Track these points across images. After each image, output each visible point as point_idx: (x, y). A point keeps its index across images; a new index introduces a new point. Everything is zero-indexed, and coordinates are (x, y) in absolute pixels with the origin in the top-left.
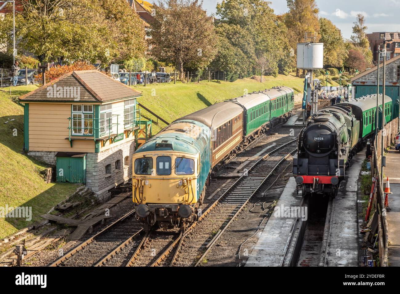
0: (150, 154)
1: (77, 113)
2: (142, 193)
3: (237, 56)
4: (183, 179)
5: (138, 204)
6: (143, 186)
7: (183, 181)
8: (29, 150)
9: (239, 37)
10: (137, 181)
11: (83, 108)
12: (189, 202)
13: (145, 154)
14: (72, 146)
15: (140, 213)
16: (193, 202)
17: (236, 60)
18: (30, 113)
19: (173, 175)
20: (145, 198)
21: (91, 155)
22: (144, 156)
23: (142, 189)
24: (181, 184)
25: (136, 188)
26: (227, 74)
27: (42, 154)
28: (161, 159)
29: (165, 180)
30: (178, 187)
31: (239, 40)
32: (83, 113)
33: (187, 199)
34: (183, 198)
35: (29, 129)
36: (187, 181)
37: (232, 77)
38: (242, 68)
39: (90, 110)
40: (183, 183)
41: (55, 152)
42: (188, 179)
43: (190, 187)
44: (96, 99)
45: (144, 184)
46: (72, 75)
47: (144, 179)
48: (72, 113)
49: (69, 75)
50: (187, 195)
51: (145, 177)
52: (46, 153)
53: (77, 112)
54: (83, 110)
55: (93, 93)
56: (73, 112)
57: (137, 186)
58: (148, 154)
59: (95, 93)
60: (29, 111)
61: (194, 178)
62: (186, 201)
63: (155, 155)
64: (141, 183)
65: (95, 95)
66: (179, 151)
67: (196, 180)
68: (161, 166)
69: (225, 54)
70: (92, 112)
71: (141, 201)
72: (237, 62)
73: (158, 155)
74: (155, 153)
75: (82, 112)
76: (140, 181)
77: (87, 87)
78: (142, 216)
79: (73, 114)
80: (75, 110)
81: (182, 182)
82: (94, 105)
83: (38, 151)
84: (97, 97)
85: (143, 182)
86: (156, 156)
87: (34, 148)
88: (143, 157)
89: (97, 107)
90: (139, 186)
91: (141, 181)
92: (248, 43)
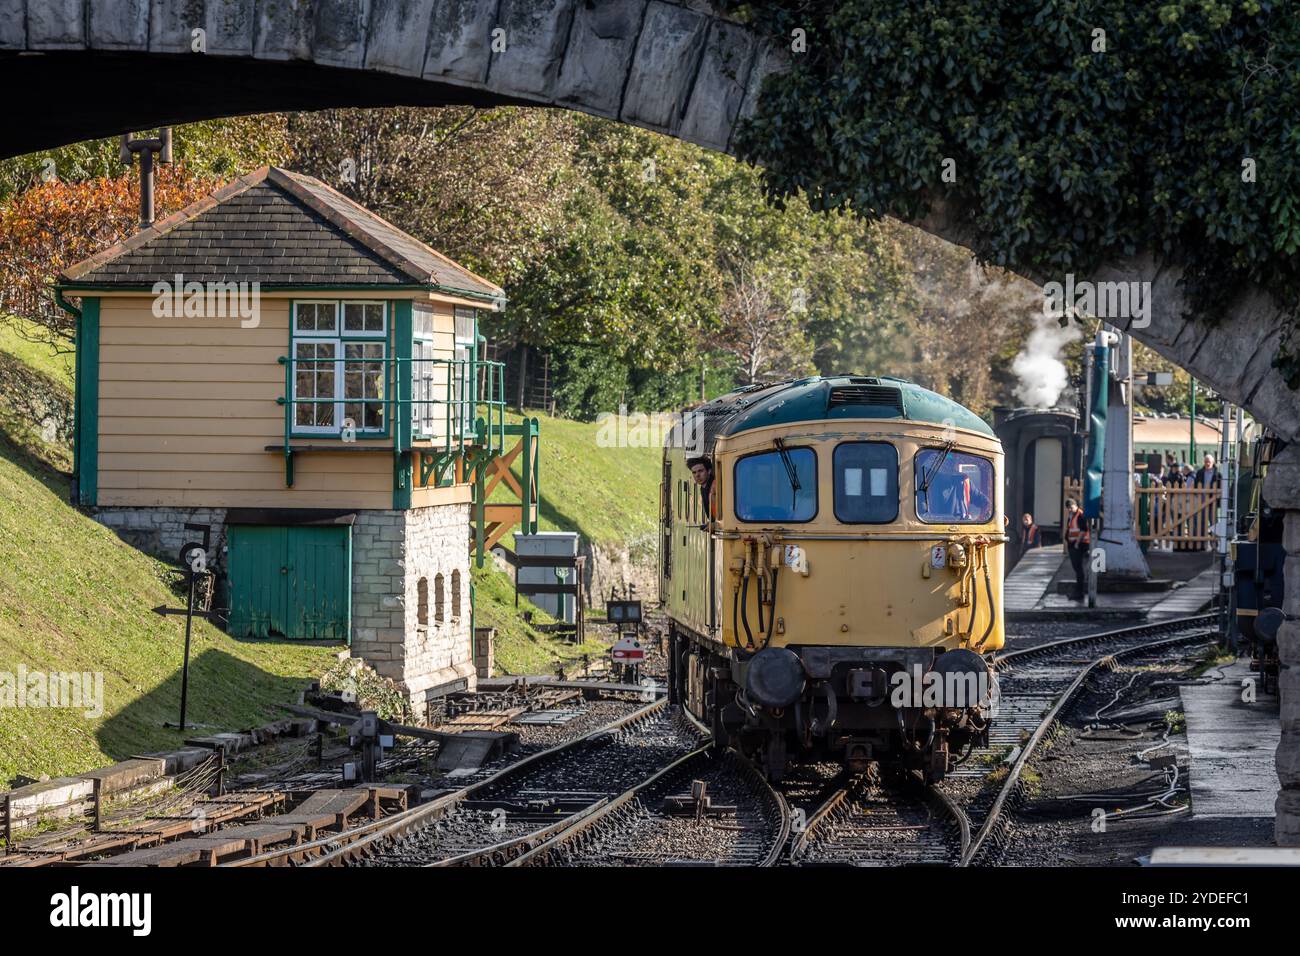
0: (804, 431)
1: (316, 337)
2: (772, 604)
3: (639, 252)
4: (948, 541)
5: (751, 650)
6: (775, 571)
7: (947, 548)
8: (99, 503)
9: (622, 152)
10: (748, 549)
11: (340, 315)
12: (974, 639)
13: (781, 434)
14: (290, 483)
15: (763, 686)
16: (988, 642)
17: (635, 281)
18: (103, 339)
19: (909, 523)
20: (782, 624)
21: (376, 521)
22: (777, 441)
23: (769, 586)
24: (942, 562)
25: (746, 580)
26: (564, 370)
27: (158, 518)
28: (849, 453)
29: (871, 543)
30: (926, 574)
31: (620, 170)
32: (343, 339)
33: (963, 629)
34: (950, 622)
35: (101, 412)
36: (967, 550)
37: (592, 390)
38: (666, 331)
39: (374, 323)
40: (951, 558)
41: (212, 509)
42: (973, 540)
43: (979, 575)
44: (399, 273)
45: (782, 563)
46: (268, 180)
47: (777, 542)
48: (291, 337)
49: (256, 183)
50: (966, 613)
51: (783, 532)
52: (172, 517)
53: (315, 333)
54: (340, 328)
55: (382, 252)
56: (296, 332)
57: (747, 570)
58: (794, 431)
59: (393, 253)
60: (102, 330)
61: (993, 537)
62: (963, 638)
63: (826, 436)
64: (767, 560)
65: (392, 259)
66: (930, 420)
67: (1001, 548)
68: (853, 487)
69: (573, 244)
70: (383, 333)
71: (764, 635)
72: (638, 291)
73: (837, 435)
74: (829, 429)
75: (335, 333)
76: (761, 549)
77: (348, 226)
78: (773, 700)
79: (295, 341)
80: (306, 322)
81: (943, 553)
82: (390, 301)
83: (137, 508)
84: (403, 267)
85: (776, 552)
86: (832, 443)
87: (118, 493)
88: (771, 446)
89: (403, 309)
90: (759, 571)
91: (768, 548)
92: (675, 188)
